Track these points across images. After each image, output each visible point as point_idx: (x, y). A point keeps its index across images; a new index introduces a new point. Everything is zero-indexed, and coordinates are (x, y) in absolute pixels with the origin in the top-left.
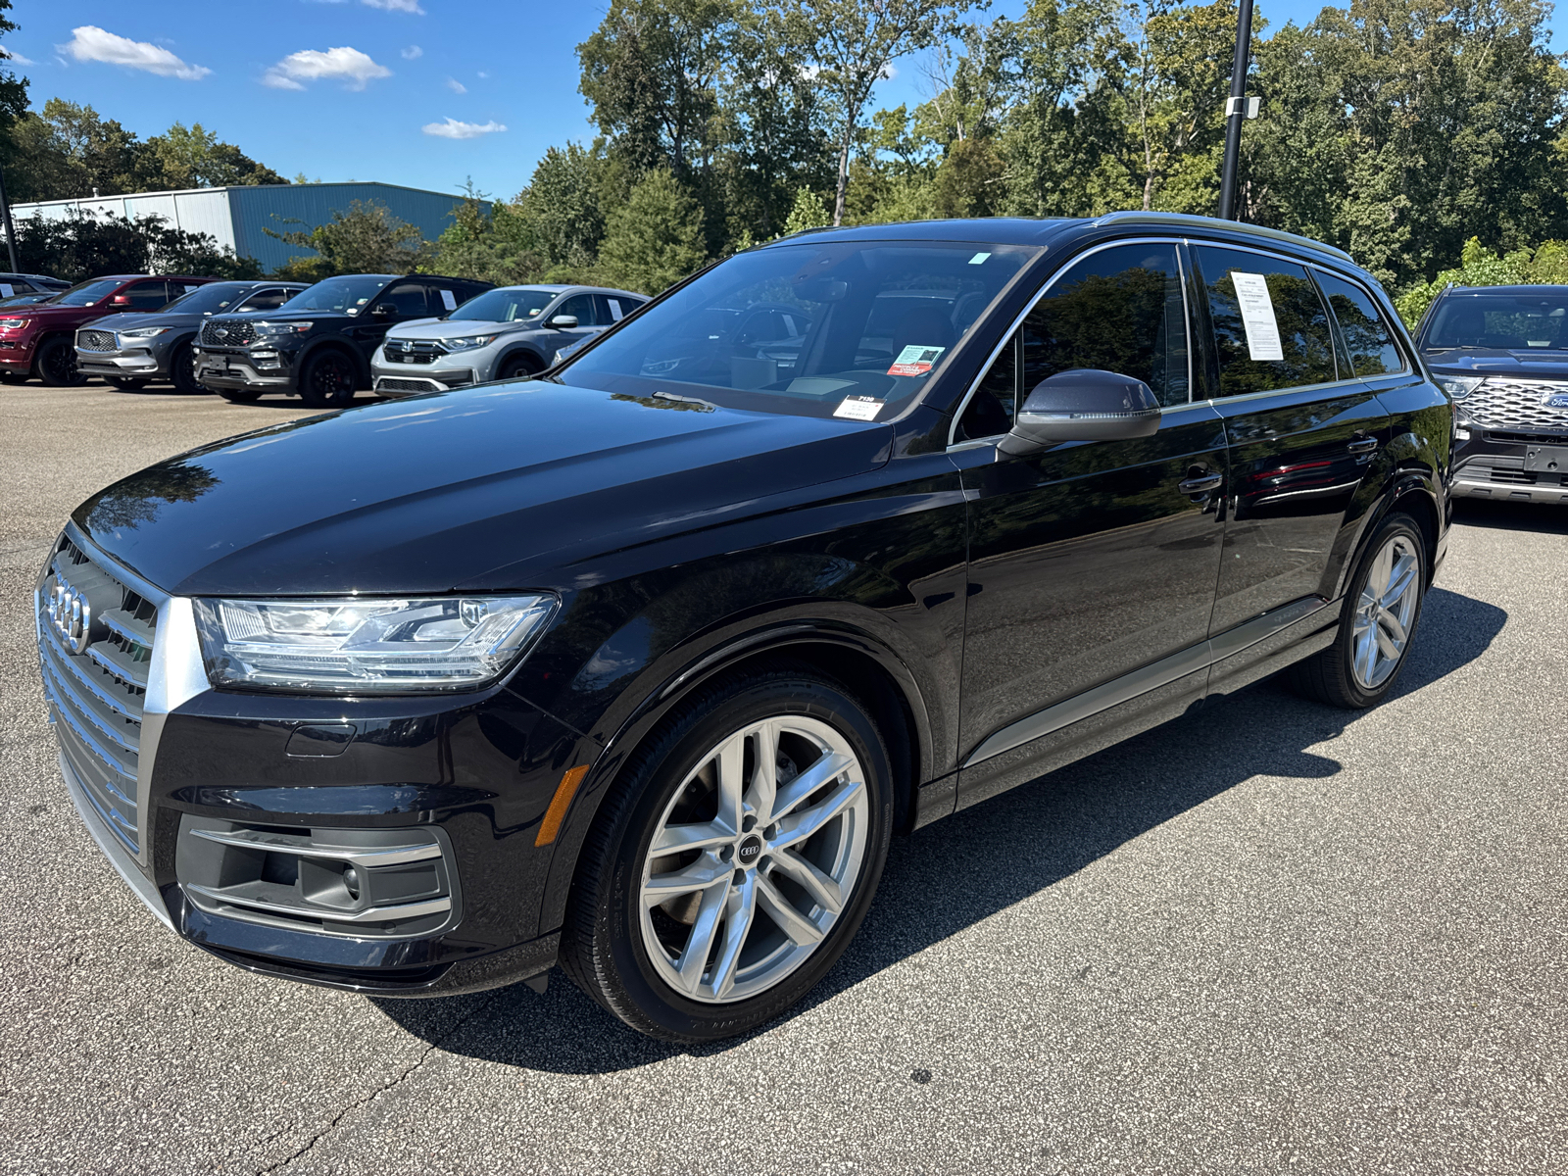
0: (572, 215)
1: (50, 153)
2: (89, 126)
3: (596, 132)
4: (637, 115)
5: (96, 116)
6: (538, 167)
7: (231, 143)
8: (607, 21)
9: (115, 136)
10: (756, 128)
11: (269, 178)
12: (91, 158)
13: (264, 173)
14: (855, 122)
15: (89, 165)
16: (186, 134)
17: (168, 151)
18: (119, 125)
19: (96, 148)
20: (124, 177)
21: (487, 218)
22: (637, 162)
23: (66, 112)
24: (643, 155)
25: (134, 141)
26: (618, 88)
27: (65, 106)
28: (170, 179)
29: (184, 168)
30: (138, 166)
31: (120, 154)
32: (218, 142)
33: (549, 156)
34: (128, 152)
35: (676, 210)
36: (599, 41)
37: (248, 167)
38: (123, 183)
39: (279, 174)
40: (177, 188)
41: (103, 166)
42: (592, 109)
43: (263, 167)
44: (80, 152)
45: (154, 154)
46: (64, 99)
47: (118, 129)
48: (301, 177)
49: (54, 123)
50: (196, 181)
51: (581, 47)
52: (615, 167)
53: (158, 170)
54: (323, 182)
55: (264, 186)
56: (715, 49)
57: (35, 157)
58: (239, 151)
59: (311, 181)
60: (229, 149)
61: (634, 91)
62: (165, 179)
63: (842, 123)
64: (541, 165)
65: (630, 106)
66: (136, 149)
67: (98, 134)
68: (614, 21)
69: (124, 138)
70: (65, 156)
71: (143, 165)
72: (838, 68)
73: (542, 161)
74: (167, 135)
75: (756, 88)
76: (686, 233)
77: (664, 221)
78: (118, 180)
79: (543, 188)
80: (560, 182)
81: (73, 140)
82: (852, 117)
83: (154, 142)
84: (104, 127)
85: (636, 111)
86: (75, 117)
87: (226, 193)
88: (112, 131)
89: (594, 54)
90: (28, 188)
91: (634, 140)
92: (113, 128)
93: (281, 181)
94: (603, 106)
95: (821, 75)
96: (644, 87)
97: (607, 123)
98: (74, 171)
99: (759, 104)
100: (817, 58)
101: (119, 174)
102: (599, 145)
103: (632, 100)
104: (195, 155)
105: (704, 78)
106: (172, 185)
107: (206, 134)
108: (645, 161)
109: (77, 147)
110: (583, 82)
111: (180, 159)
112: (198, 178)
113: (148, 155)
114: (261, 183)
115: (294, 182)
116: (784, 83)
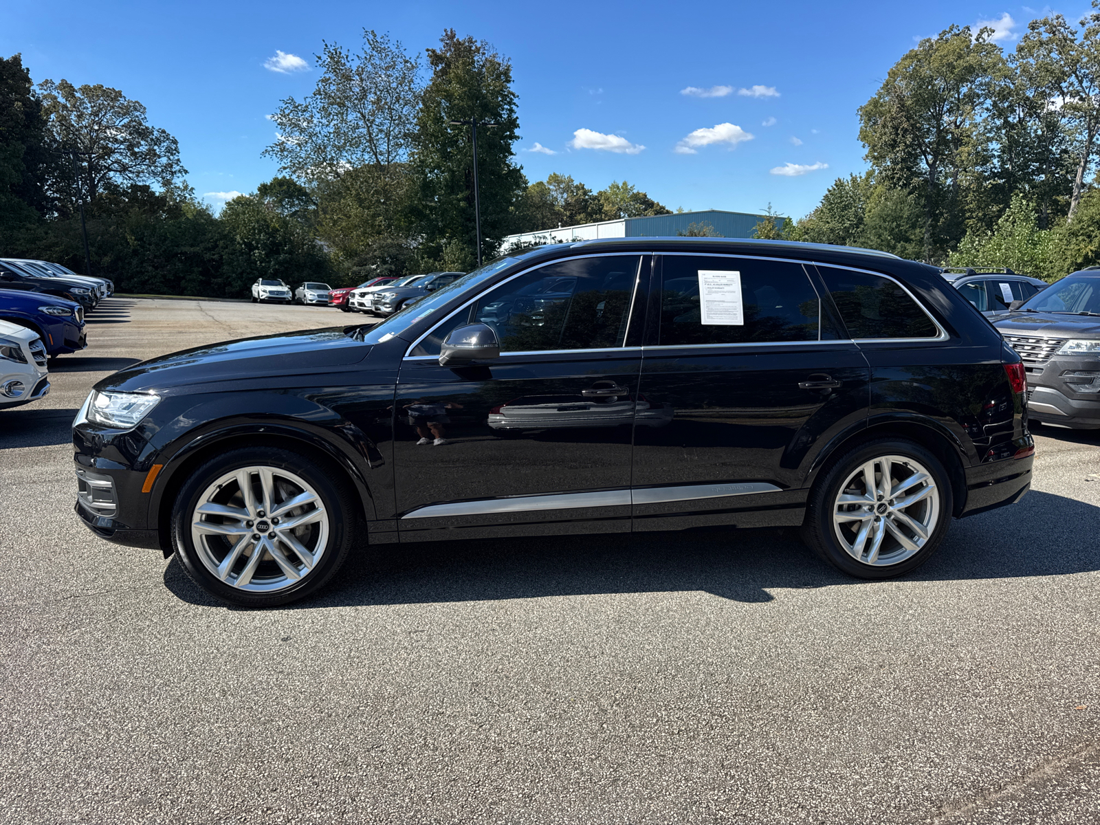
0: (847, 224)
1: (547, 204)
2: (568, 187)
3: (868, 166)
4: (898, 152)
5: (573, 181)
6: (827, 193)
7: (642, 191)
8: (882, 88)
9: (580, 192)
10: (1003, 152)
11: (661, 211)
12: (567, 205)
13: (658, 208)
14: (1094, 140)
15: (565, 210)
16: (618, 188)
17: (607, 199)
18: (584, 185)
19: (570, 200)
20: (582, 215)
21: (779, 230)
22: (895, 184)
23: (558, 180)
24: (899, 179)
25: (591, 194)
26: (885, 134)
27: (558, 177)
28: (606, 215)
29: (614, 209)
30: (590, 208)
31: (582, 202)
32: (635, 191)
33: (835, 185)
34: (586, 201)
35: (908, 218)
36: (875, 103)
37: (649, 204)
38: (581, 219)
39: (667, 208)
40: (609, 220)
41: (573, 210)
42: (866, 151)
43: (658, 205)
44: (562, 202)
45: (599, 201)
46: (558, 173)
47: (583, 188)
48: (680, 209)
49: (551, 187)
50: (620, 215)
51: (861, 108)
52: (880, 188)
53: (600, 211)
54: (693, 211)
55: (658, 216)
56: (971, 98)
57: (540, 206)
58: (646, 196)
59: (686, 211)
60: (641, 195)
61: (897, 134)
62: (603, 215)
63: (1081, 142)
64: (829, 191)
65: (894, 145)
66: (590, 199)
67: (572, 192)
68: (888, 88)
69: (585, 193)
70: (554, 205)
71: (592, 208)
72: (1082, 99)
73: (831, 189)
74: (608, 189)
75: (1006, 122)
76: (915, 234)
77: (898, 226)
78: (578, 217)
79: (829, 207)
80: (841, 202)
81: (560, 195)
82: (1091, 137)
83: (600, 194)
84: (575, 187)
85: (898, 149)
86: (562, 182)
87: (624, 223)
88: (579, 190)
89: (872, 113)
90: (534, 224)
91: (894, 170)
92: (581, 187)
93: (668, 212)
94: (873, 148)
95: (1064, 106)
96: (905, 131)
97: (878, 159)
98: (558, 214)
99: (1007, 134)
100: (1063, 94)
101: (580, 213)
102: (870, 174)
103: (895, 141)
104: (621, 200)
105: (959, 119)
106: (606, 219)
107: (629, 187)
108: (901, 183)
109: (561, 199)
110: (861, 133)
111: (613, 203)
112: (622, 213)
113: (596, 202)
114: (656, 214)
115: (675, 212)
116: (1031, 116)
